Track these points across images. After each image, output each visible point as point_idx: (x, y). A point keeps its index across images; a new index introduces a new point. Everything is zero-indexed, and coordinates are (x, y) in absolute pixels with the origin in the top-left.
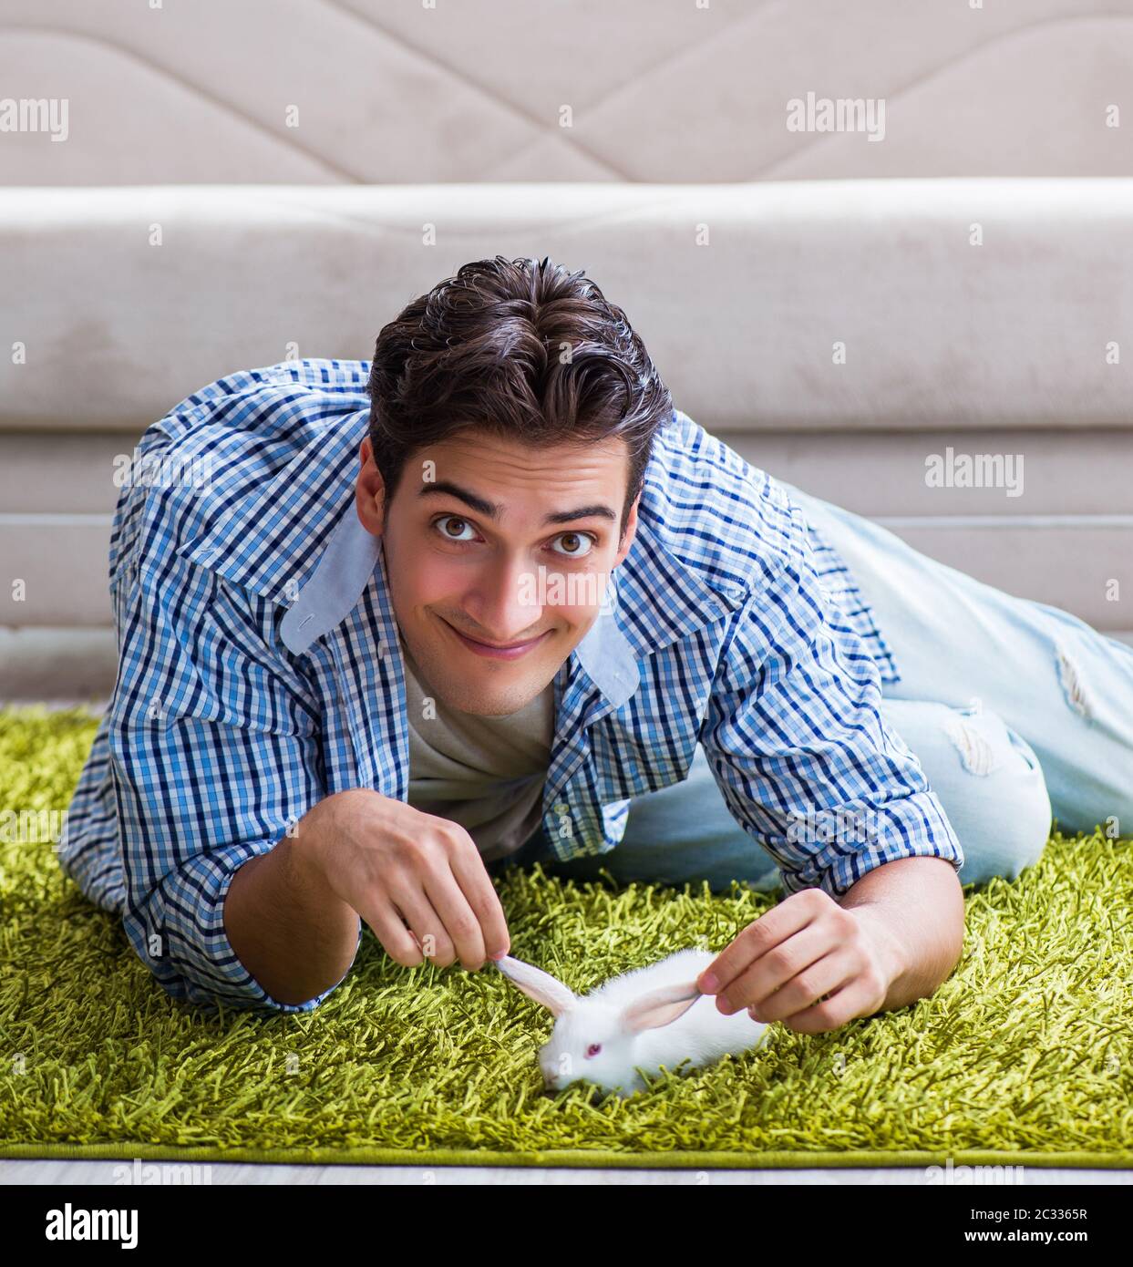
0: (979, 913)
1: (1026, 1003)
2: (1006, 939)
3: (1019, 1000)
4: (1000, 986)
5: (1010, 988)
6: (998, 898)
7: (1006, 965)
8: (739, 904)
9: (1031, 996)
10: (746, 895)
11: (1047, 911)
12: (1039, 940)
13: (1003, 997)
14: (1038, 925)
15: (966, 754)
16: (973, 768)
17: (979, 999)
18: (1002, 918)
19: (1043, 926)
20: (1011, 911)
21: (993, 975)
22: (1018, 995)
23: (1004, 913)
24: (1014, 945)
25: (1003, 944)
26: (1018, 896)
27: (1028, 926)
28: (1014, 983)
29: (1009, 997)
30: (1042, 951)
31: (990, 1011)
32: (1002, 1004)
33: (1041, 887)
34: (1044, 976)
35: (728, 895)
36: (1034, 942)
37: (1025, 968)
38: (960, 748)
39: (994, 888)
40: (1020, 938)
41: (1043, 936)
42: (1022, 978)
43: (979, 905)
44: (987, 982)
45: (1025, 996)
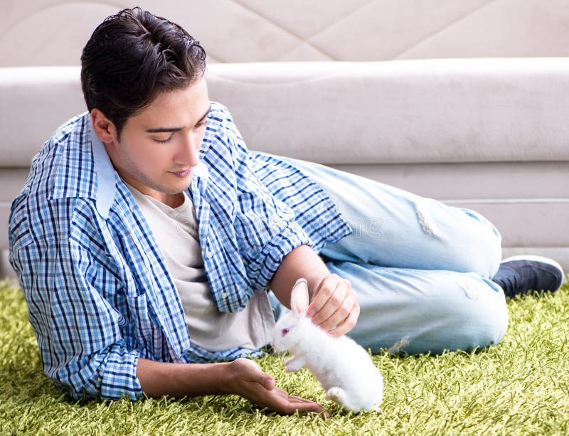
0: (484, 360)
1: (504, 396)
2: (496, 371)
3: (501, 396)
4: (493, 390)
5: (497, 390)
6: (493, 354)
7: (495, 382)
8: (383, 358)
9: (506, 394)
10: (386, 354)
11: (513, 359)
12: (510, 371)
13: (494, 394)
14: (509, 365)
15: (467, 291)
16: (471, 296)
17: (484, 395)
18: (494, 362)
19: (511, 366)
20: (498, 360)
21: (490, 385)
22: (500, 393)
23: (495, 360)
24: (499, 373)
25: (495, 373)
26: (501, 353)
27: (505, 365)
28: (499, 389)
29: (497, 394)
30: (511, 376)
31: (489, 399)
32: (493, 396)
33: (511, 350)
34: (511, 386)
35: (379, 354)
36: (508, 372)
37: (504, 383)
38: (465, 288)
39: (491, 350)
40: (502, 371)
41: (511, 370)
42: (502, 387)
43: (484, 357)
44: (488, 388)
45: (503, 393)
